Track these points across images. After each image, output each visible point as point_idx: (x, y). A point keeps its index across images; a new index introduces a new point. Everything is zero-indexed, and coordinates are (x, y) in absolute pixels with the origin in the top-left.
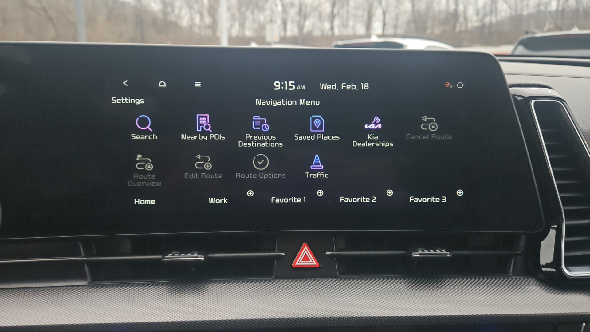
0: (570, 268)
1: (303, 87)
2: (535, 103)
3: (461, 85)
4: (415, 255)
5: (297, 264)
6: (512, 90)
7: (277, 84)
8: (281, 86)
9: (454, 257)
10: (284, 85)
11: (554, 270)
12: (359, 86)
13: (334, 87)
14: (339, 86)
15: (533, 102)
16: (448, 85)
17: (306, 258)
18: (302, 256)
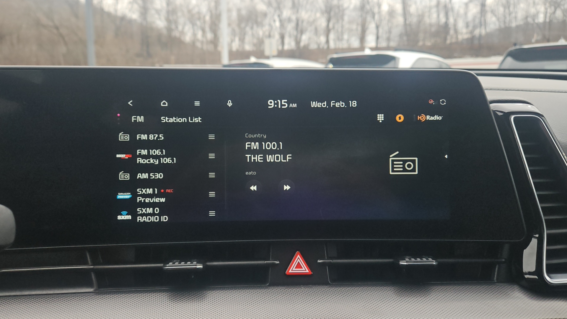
0: (551, 275)
1: (295, 105)
2: (515, 118)
3: (443, 102)
4: (403, 263)
5: (290, 271)
6: (493, 106)
7: (271, 102)
8: (275, 104)
9: (439, 265)
10: (277, 103)
11: (536, 277)
12: (347, 104)
13: (324, 105)
14: (329, 104)
15: (512, 118)
16: (431, 102)
17: (299, 266)
18: (295, 264)
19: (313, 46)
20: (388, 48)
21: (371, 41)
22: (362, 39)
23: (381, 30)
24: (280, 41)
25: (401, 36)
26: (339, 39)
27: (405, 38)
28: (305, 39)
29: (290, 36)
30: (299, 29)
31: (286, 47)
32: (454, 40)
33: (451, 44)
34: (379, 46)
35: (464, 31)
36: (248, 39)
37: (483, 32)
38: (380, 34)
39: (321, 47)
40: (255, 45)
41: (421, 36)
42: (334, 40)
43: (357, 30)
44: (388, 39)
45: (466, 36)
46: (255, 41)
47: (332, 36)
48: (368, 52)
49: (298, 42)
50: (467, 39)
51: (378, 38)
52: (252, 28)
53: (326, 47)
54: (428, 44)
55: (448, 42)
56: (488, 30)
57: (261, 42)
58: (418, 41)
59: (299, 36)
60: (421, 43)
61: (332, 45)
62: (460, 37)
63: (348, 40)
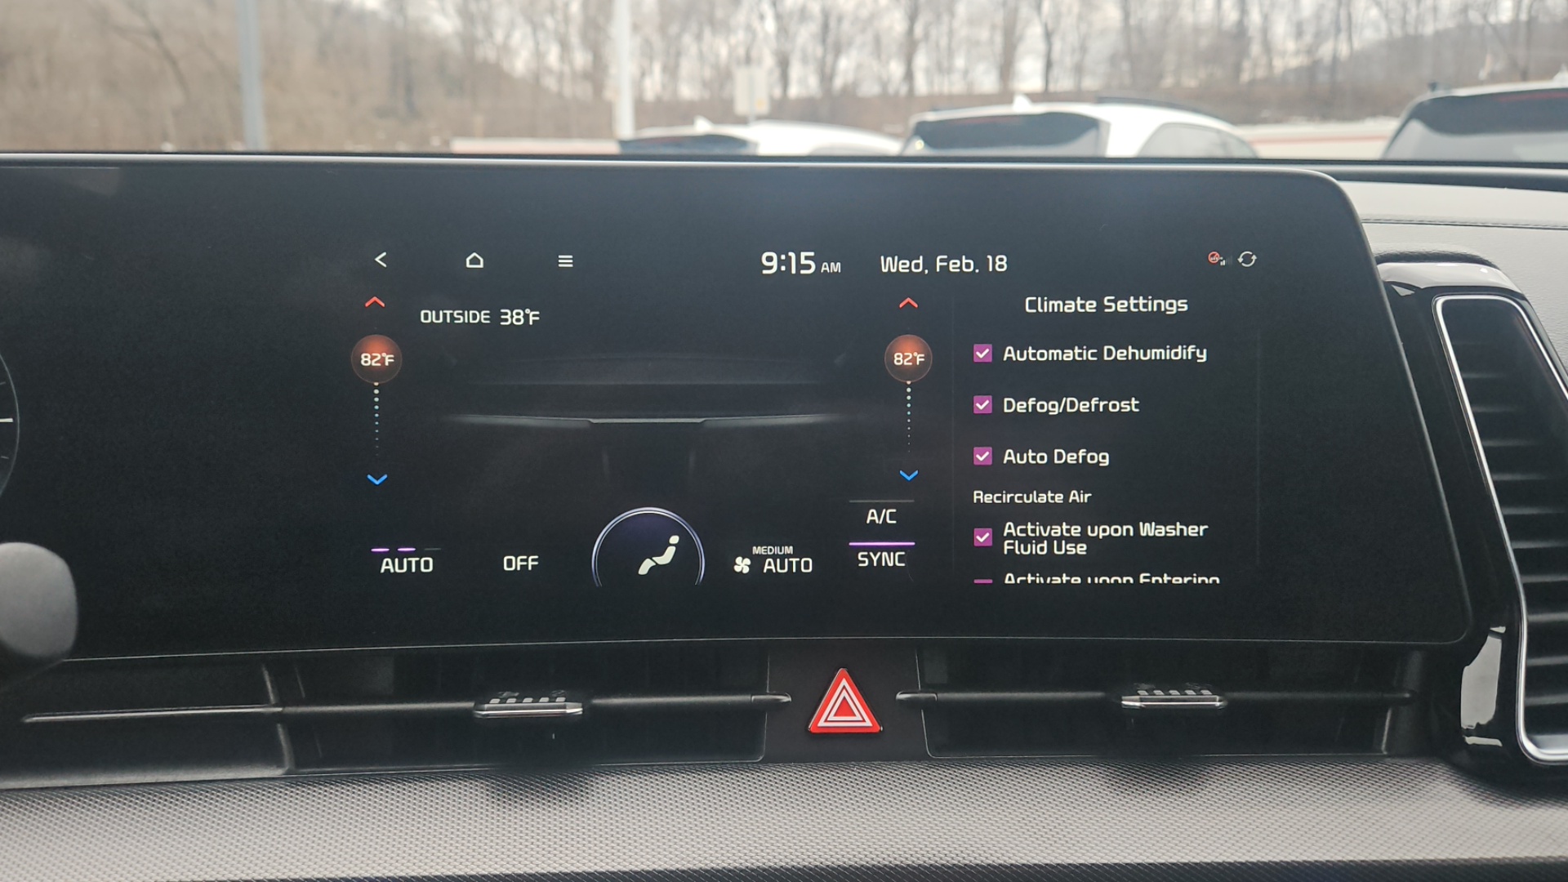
0: (1539, 738)
1: (836, 267)
2: (1445, 305)
3: (1248, 259)
4: (1130, 702)
5: (822, 723)
6: (1385, 271)
7: (770, 259)
8: (780, 262)
9: (1232, 707)
10: (788, 261)
11: (1497, 742)
12: (981, 263)
13: (918, 265)
14: (930, 263)
15: (1440, 302)
16: (1215, 258)
17: (844, 709)
18: (833, 704)
19: (870, 89)
20: (1078, 96)
21: (1029, 74)
22: (1006, 69)
23: (1057, 46)
24: (777, 74)
25: (1113, 60)
26: (942, 68)
27: (1125, 66)
28: (846, 66)
29: (805, 60)
30: (831, 39)
31: (794, 91)
32: (1261, 73)
33: (1253, 82)
34: (1052, 88)
35: (1291, 45)
36: (687, 66)
37: (1344, 50)
38: (1056, 55)
39: (891, 90)
40: (705, 84)
41: (1170, 59)
42: (927, 71)
43: (991, 41)
44: (1079, 70)
45: (1294, 62)
46: (708, 73)
47: (921, 60)
48: (1022, 106)
49: (826, 77)
50: (1298, 70)
51: (1049, 65)
52: (699, 37)
53: (904, 90)
54: (1190, 82)
55: (1245, 77)
56: (1357, 45)
57: (724, 76)
58: (1161, 76)
59: (829, 59)
60: (1168, 81)
61: (922, 86)
62: (1279, 64)
63: (966, 73)
